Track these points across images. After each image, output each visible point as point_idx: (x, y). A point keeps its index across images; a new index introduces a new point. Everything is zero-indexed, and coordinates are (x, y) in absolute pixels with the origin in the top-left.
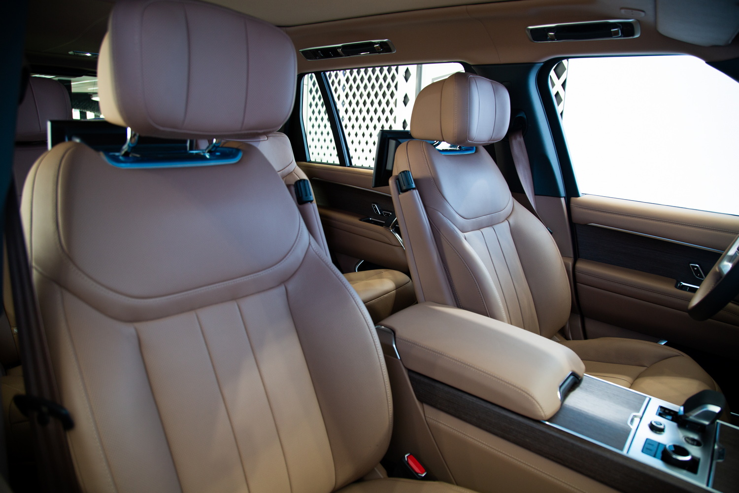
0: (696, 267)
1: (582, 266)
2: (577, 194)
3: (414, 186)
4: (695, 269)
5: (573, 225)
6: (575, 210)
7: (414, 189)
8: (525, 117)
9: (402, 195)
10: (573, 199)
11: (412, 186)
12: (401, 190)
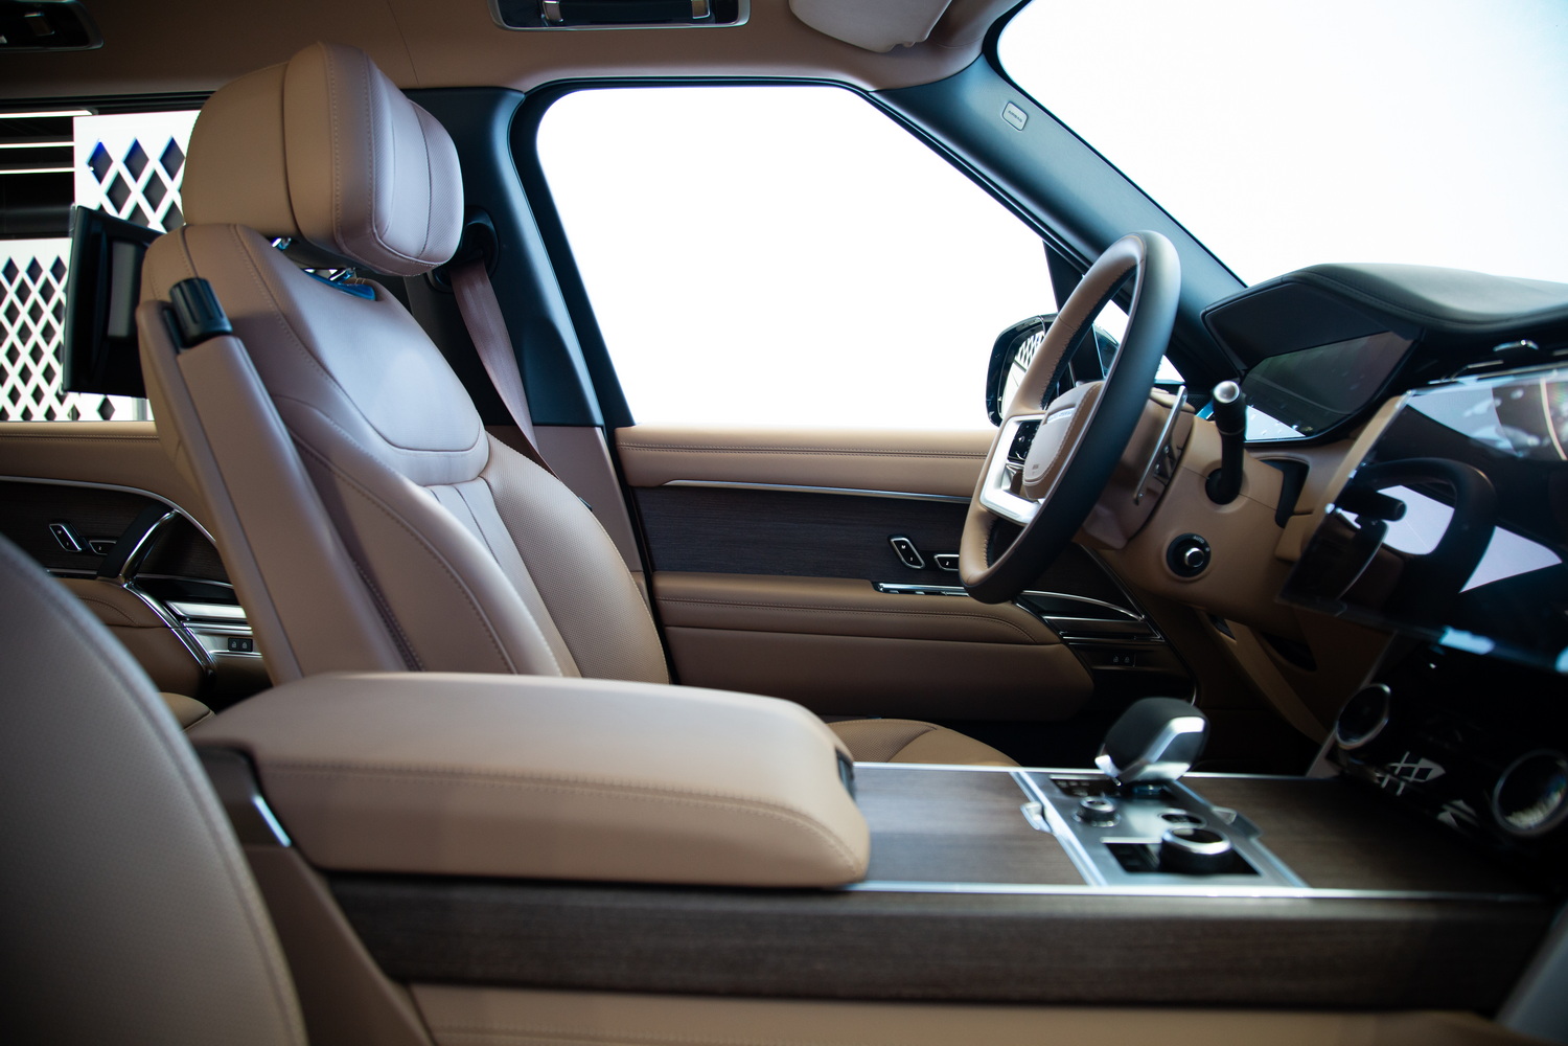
0: (904, 543)
1: (666, 583)
2: (628, 421)
3: (228, 328)
4: (903, 547)
5: (630, 491)
6: (631, 455)
7: (226, 333)
8: (491, 225)
9: (187, 355)
10: (621, 431)
11: (221, 324)
12: (182, 340)
